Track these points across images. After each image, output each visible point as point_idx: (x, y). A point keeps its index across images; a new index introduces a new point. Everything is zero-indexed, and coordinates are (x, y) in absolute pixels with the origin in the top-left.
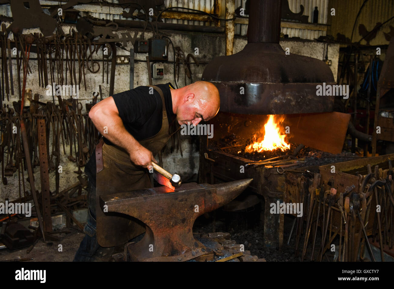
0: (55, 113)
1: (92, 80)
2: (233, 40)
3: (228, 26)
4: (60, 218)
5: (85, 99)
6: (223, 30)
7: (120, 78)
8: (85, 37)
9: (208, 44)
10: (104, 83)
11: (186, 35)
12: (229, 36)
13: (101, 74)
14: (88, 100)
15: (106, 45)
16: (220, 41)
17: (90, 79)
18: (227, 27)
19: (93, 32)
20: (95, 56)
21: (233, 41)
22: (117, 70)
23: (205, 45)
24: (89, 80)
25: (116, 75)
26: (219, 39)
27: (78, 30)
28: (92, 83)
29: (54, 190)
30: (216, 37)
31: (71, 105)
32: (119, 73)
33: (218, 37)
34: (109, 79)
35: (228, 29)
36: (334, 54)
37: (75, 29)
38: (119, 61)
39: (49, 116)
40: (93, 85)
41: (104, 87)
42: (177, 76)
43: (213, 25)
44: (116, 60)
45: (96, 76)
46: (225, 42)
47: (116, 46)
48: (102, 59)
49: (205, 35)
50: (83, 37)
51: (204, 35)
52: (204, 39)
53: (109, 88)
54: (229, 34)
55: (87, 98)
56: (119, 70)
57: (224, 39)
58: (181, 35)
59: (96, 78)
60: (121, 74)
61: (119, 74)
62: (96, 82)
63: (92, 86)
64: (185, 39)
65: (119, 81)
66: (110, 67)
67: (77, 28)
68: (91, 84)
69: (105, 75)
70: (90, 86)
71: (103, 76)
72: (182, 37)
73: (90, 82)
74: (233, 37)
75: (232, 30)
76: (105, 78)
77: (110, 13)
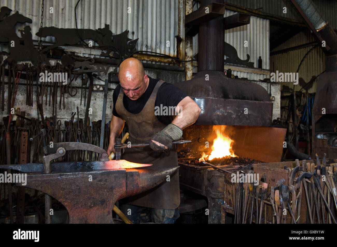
0: (37, 127)
1: (72, 103)
2: (192, 77)
3: (187, 66)
4: (33, 217)
5: (65, 118)
6: (183, 69)
7: (96, 102)
8: (66, 68)
9: (171, 79)
10: (82, 106)
11: (152, 72)
12: (188, 74)
13: (80, 98)
14: (68, 119)
15: (84, 75)
16: (180, 77)
17: (71, 102)
18: (187, 67)
19: (74, 65)
20: (76, 84)
21: (191, 77)
22: (94, 96)
23: (168, 80)
24: (70, 103)
25: (93, 100)
26: (180, 76)
27: (62, 64)
28: (72, 105)
29: (33, 194)
30: (178, 74)
31: (52, 121)
32: (95, 98)
33: (179, 74)
34: (86, 102)
35: (187, 68)
36: (277, 92)
37: (60, 63)
38: (95, 89)
39: (32, 130)
40: (73, 107)
41: (82, 109)
43: (176, 65)
44: (92, 88)
45: (75, 100)
46: (185, 77)
47: (94, 77)
48: (81, 87)
49: (168, 72)
50: (65, 68)
51: (167, 72)
52: (167, 75)
53: (85, 110)
54: (188, 72)
55: (67, 117)
56: (95, 96)
57: (184, 76)
58: (148, 71)
59: (75, 102)
60: (97, 99)
61: (95, 99)
62: (75, 105)
63: (72, 108)
64: (151, 74)
65: (95, 105)
66: (87, 93)
67: (62, 62)
68: (71, 106)
69: (83, 99)
70: (70, 107)
71: (81, 100)
72: (149, 72)
73: (70, 104)
74: (191, 75)
75: (190, 69)
76: (83, 102)
77: (92, 53)
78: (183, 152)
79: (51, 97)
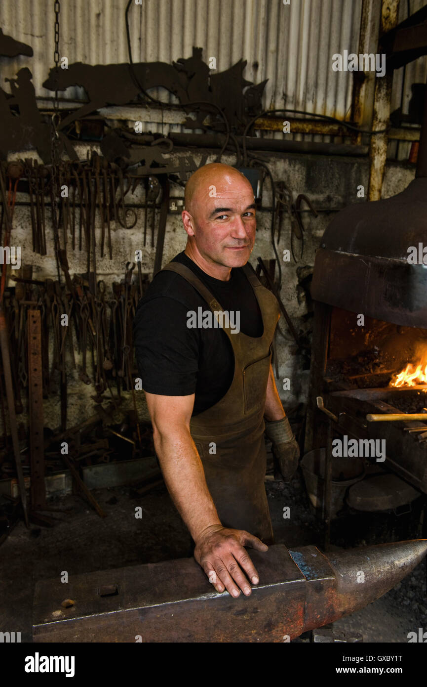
0: (58, 298)
1: (125, 241)
2: (384, 169)
3: (375, 143)
4: (61, 478)
5: (113, 274)
6: (366, 150)
7: (176, 237)
8: (113, 165)
9: (337, 176)
10: (147, 246)
11: (298, 162)
12: (376, 162)
13: (142, 230)
14: (118, 275)
15: (150, 179)
16: (359, 171)
17: (123, 239)
18: (374, 146)
19: (128, 156)
20: (133, 199)
21: (382, 170)
22: (171, 224)
23: (331, 179)
24: (122, 241)
25: (168, 232)
26: (358, 168)
27: (103, 153)
28: (127, 245)
30: (353, 164)
31: (86, 284)
32: (173, 228)
33: (356, 165)
34: (156, 238)
35: (374, 149)
37: (99, 151)
38: (173, 208)
39: (48, 304)
40: (128, 249)
41: (148, 253)
42: (276, 233)
43: (348, 142)
44: (168, 205)
45: (133, 234)
46: (368, 172)
47: (170, 181)
48: (144, 204)
49: (332, 161)
50: (109, 166)
51: (330, 159)
52: (331, 168)
53: (155, 255)
54: (376, 157)
55: (116, 271)
56: (174, 223)
57: (366, 168)
58: (287, 160)
59: (133, 237)
60: (178, 230)
61: (174, 230)
62: (133, 243)
63: (126, 251)
64: (295, 167)
65: (173, 242)
66: (157, 218)
67: (102, 150)
68: (124, 248)
69: (149, 231)
70: (122, 250)
71: (145, 233)
72: (290, 164)
73: (122, 243)
74: (383, 164)
75: (382, 151)
76: (148, 237)
77: (164, 121)
78: (366, 358)
79: (83, 229)
